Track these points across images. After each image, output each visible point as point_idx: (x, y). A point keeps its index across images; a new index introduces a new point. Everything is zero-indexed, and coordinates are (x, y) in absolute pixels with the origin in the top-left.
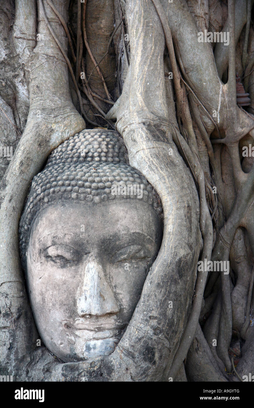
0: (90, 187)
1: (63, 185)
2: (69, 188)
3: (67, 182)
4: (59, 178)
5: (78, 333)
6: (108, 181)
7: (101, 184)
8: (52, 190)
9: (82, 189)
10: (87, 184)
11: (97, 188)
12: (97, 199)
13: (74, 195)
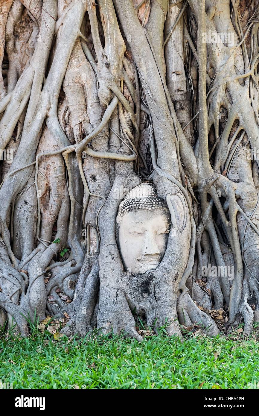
0: (147, 204)
1: (135, 204)
2: (138, 205)
3: (137, 203)
4: (133, 201)
5: (142, 262)
6: (154, 202)
7: (151, 203)
8: (130, 206)
9: (143, 205)
10: (146, 203)
11: (150, 205)
12: (150, 209)
13: (140, 207)
